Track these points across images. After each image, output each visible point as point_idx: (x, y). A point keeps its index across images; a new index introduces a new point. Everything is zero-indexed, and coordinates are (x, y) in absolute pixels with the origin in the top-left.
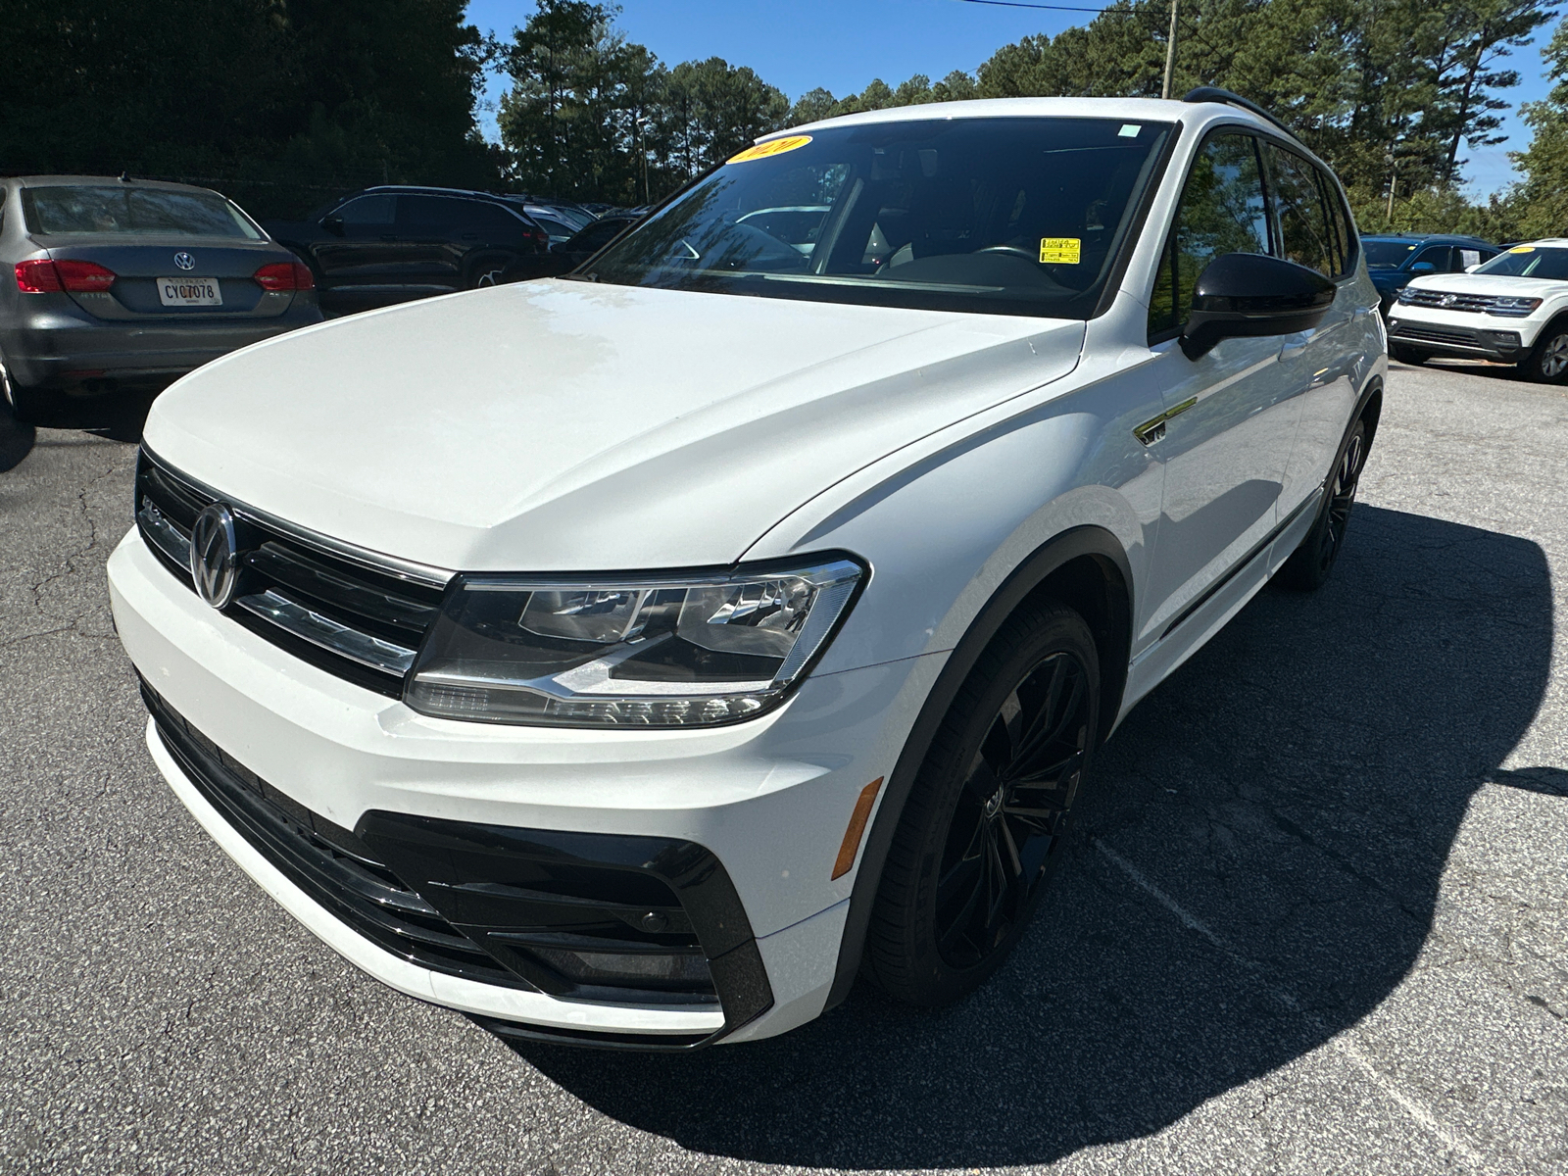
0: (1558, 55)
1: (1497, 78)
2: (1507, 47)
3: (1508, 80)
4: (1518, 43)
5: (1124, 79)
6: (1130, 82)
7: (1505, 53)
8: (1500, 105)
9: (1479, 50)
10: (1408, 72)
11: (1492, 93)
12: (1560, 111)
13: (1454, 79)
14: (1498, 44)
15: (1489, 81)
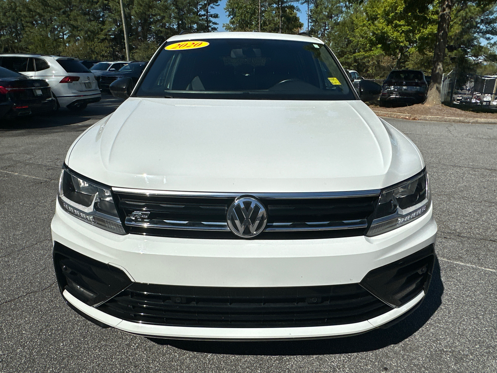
0: (228, 10)
1: (213, 16)
2: (214, 6)
3: (216, 16)
4: (216, 5)
5: (94, 5)
6: (97, 5)
7: (213, 8)
8: (216, 24)
9: (207, 7)
10: (190, 11)
11: (213, 20)
12: (233, 27)
13: (202, 15)
14: (212, 5)
15: (211, 16)
